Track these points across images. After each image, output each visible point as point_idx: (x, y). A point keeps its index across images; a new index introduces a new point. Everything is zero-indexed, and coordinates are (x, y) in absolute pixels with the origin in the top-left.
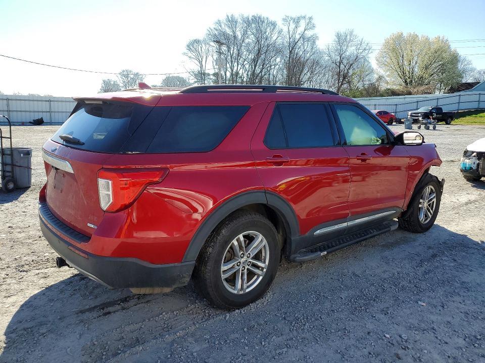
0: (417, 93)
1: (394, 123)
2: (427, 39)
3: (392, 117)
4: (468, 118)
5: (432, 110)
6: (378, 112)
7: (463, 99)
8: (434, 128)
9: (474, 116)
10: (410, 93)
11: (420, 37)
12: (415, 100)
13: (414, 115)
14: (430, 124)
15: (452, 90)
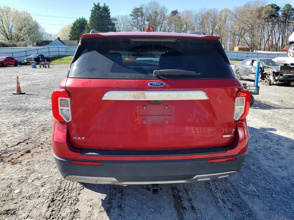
0: (20, 45)
1: (18, 65)
2: (17, 11)
3: (16, 61)
4: (56, 60)
5: (38, 56)
6: (7, 58)
7: (51, 50)
8: (49, 67)
9: (60, 59)
10: (15, 46)
11: (12, 9)
12: (24, 50)
13: (28, 59)
14: (46, 64)
15: (38, 44)
